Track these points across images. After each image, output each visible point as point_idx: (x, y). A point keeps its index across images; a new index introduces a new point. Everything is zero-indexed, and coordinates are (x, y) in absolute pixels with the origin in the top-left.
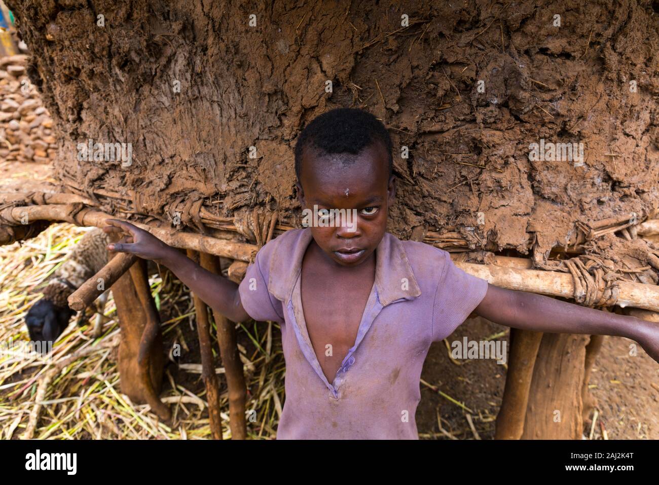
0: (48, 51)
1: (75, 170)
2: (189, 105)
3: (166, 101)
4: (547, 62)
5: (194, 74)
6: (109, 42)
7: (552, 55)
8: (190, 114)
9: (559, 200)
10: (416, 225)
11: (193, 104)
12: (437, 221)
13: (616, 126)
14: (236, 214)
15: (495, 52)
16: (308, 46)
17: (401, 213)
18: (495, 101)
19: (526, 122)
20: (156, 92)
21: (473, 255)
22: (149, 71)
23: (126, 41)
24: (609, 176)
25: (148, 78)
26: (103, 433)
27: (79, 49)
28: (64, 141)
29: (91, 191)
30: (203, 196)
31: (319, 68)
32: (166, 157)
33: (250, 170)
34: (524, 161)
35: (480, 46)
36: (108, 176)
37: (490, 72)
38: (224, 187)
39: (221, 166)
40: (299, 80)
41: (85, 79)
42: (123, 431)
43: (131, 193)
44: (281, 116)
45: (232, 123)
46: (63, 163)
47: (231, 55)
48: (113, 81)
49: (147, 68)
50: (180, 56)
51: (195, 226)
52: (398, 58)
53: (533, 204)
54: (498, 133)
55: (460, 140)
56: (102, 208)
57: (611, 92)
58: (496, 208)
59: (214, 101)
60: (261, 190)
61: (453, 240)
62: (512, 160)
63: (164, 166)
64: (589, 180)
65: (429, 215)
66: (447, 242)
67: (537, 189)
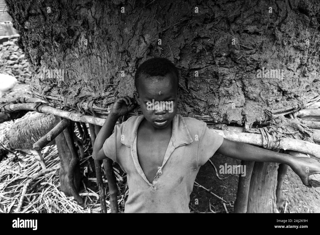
0: (26, 34)
1: (38, 87)
2: (87, 57)
3: (77, 55)
4: (248, 36)
5: (89, 44)
6: (51, 29)
7: (250, 33)
8: (87, 62)
9: (257, 100)
10: (190, 112)
11: (89, 57)
12: (199, 110)
13: (282, 65)
14: (108, 107)
15: (223, 32)
16: (138, 31)
17: (183, 106)
18: (224, 55)
19: (239, 64)
20: (73, 52)
21: (217, 126)
22: (69, 42)
23: (59, 29)
24: (281, 89)
25: (68, 46)
26: (52, 209)
27: (38, 33)
28: (34, 74)
29: (45, 97)
30: (94, 99)
31: (143, 40)
32: (77, 81)
33: (114, 87)
34: (240, 82)
35: (216, 30)
36: (53, 90)
37: (221, 41)
38: (103, 95)
39: (102, 85)
40: (134, 46)
41: (41, 46)
42: (61, 209)
43: (63, 98)
44: (127, 62)
45: (106, 65)
46: (33, 84)
47: (104, 35)
48: (53, 47)
49: (68, 41)
50: (82, 35)
51: (91, 112)
52: (179, 35)
53: (245, 102)
54: (226, 69)
55: (208, 72)
56: (50, 104)
57: (279, 50)
58: (227, 104)
59: (98, 56)
60: (120, 96)
61: (207, 119)
62: (234, 81)
63: (76, 85)
64: (270, 91)
65: (196, 107)
66: (204, 119)
67: (247, 95)
